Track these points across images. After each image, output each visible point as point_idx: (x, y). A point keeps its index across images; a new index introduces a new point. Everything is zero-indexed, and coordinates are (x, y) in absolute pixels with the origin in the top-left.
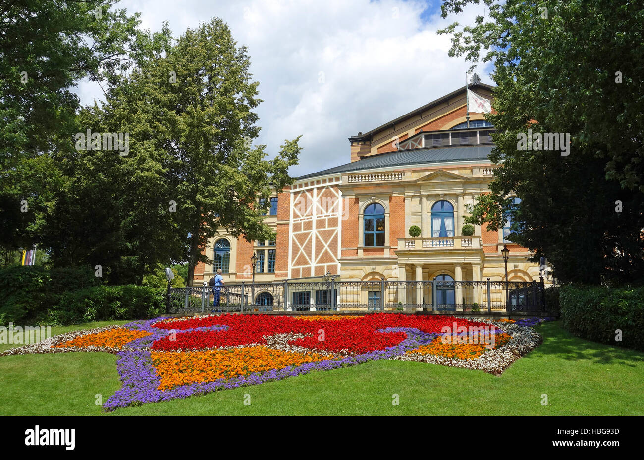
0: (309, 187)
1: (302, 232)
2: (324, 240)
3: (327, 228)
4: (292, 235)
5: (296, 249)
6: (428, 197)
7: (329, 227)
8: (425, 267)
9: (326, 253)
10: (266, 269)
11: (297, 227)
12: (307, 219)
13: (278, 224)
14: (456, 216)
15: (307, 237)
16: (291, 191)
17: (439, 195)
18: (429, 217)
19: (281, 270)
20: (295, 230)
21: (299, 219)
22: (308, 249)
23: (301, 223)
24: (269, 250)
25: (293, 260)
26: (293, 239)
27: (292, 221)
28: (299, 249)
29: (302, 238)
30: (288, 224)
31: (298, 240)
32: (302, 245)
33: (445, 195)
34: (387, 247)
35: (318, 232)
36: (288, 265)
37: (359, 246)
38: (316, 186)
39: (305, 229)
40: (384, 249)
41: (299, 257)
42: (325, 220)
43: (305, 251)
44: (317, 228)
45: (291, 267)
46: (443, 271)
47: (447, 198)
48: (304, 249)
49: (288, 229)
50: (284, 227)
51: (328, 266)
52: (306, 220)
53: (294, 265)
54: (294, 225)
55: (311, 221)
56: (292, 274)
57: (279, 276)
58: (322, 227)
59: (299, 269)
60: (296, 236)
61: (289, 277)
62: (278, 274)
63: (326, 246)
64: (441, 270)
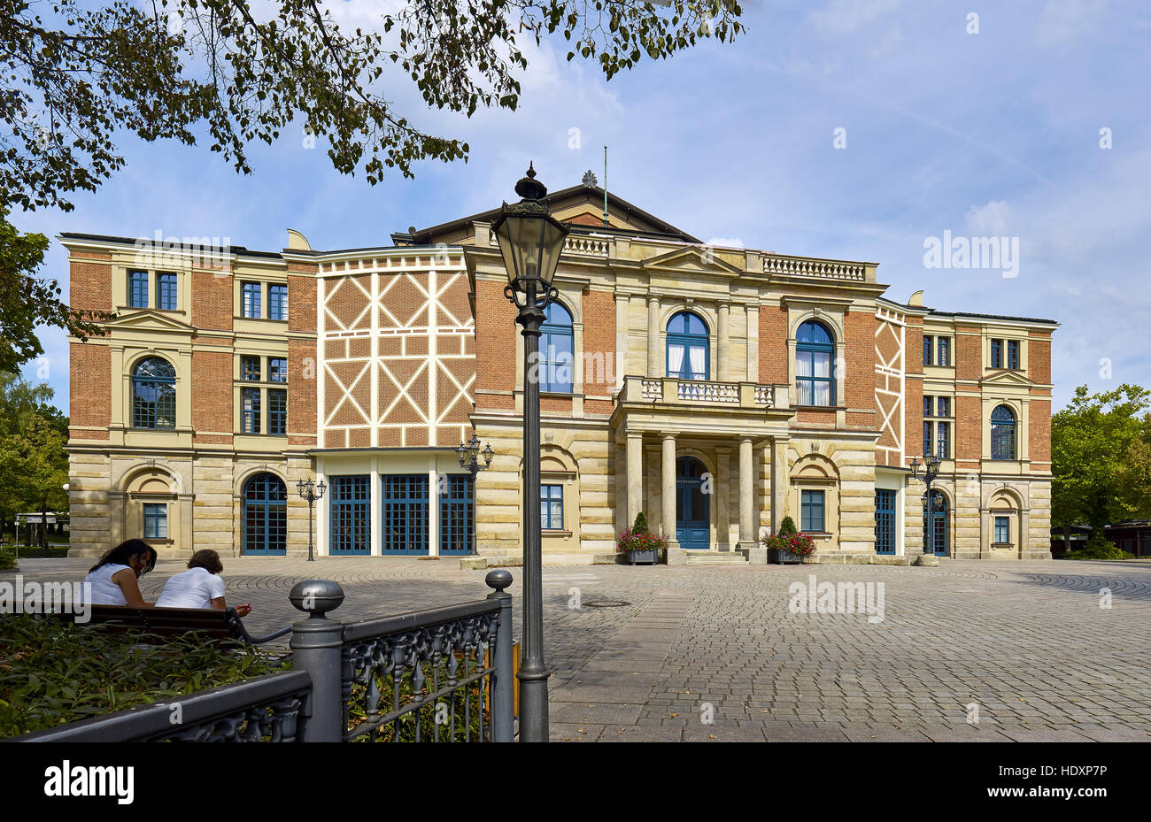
0: (362, 269)
1: (348, 359)
2: (399, 379)
3: (404, 356)
4: (323, 363)
5: (333, 394)
6: (664, 299)
7: (407, 353)
9: (404, 403)
10: (264, 429)
11: (334, 349)
12: (358, 334)
13: (291, 338)
14: (713, 345)
15: (360, 371)
16: (318, 275)
17: (682, 300)
18: (663, 341)
19: (302, 432)
20: (329, 355)
21: (340, 332)
22: (362, 393)
23: (343, 342)
24: (270, 390)
25: (327, 414)
26: (326, 372)
27: (322, 335)
28: (341, 393)
29: (347, 372)
30: (315, 340)
31: (338, 374)
32: (347, 384)
33: (697, 301)
34: (578, 396)
35: (385, 361)
36: (316, 422)
37: (517, 388)
38: (377, 268)
39: (352, 355)
40: (571, 399)
41: (342, 408)
42: (399, 339)
43: (356, 397)
44: (381, 353)
45: (323, 425)
46: (688, 450)
48: (353, 393)
49: (314, 351)
50: (305, 346)
51: (409, 430)
52: (355, 337)
53: (332, 423)
54: (328, 344)
55: (369, 340)
56: (326, 441)
57: (296, 443)
58: (392, 353)
59: (343, 432)
60: (333, 366)
61: (321, 445)
62: (296, 439)
63: (403, 391)
64: (685, 448)
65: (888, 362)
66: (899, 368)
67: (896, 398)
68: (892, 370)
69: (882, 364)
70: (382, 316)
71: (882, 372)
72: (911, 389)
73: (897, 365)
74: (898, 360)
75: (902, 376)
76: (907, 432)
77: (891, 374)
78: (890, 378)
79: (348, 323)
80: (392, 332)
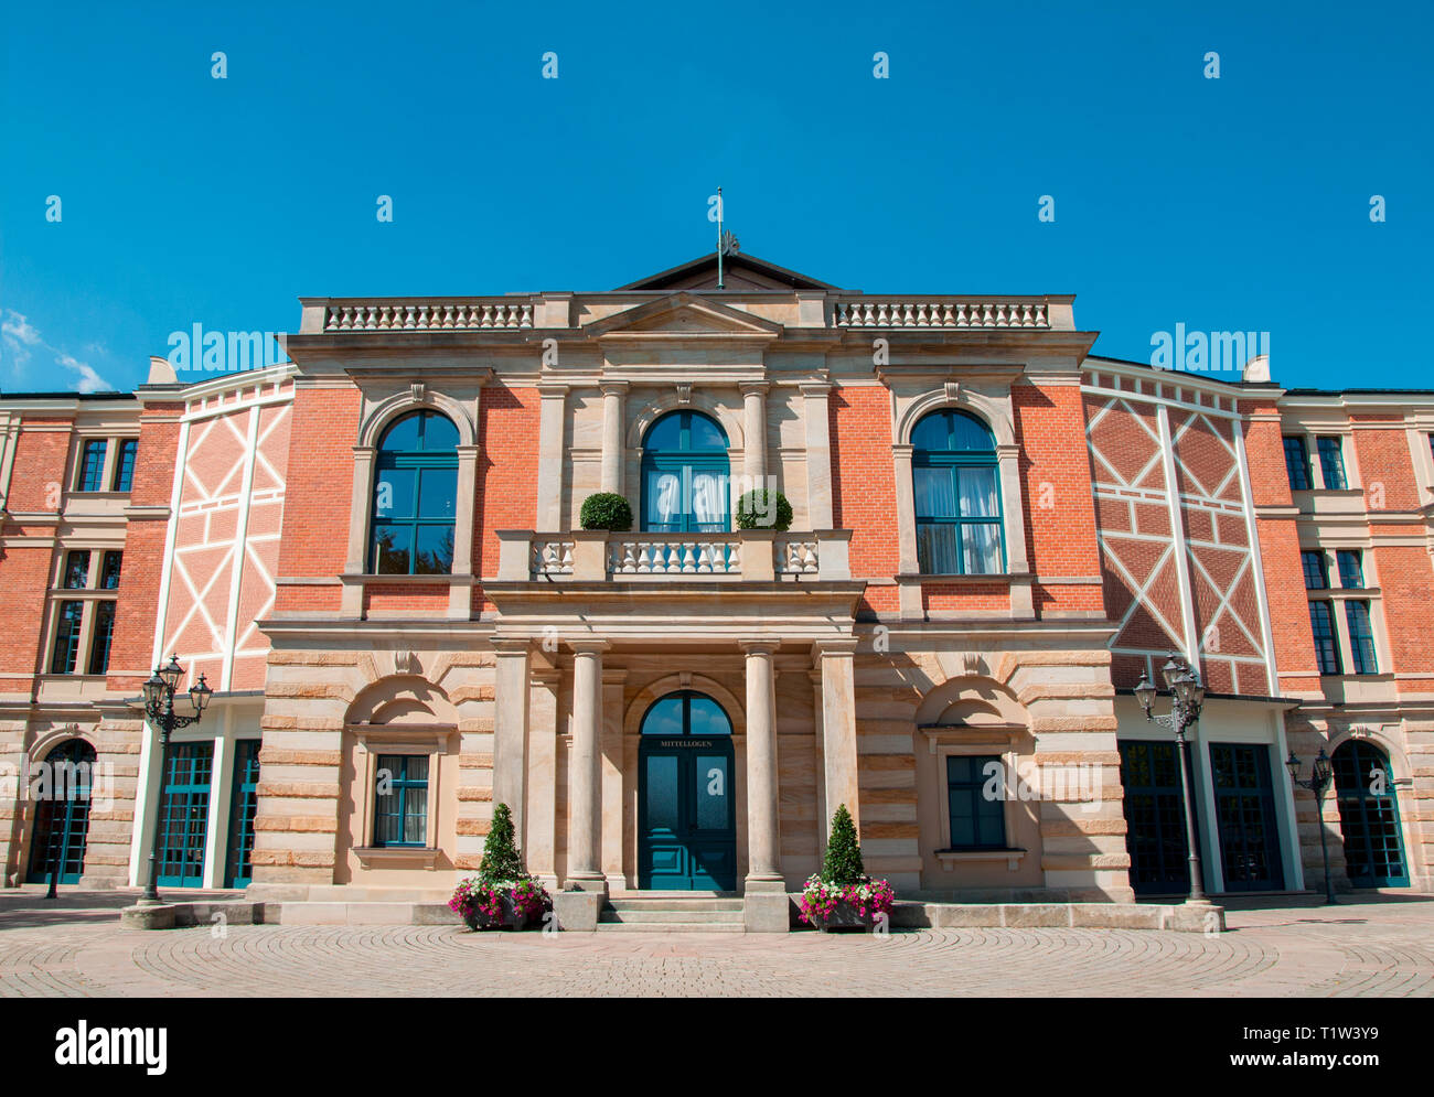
0: (239, 402)
1: (206, 545)
4: (171, 554)
8: (613, 657)
10: (81, 665)
11: (192, 531)
12: (224, 503)
13: (133, 519)
15: (218, 563)
16: (183, 418)
17: (671, 388)
19: (129, 668)
20: (182, 540)
21: (199, 503)
22: (217, 603)
23: (202, 518)
24: (96, 603)
25: (166, 637)
26: (173, 568)
27: (176, 510)
28: (190, 601)
29: (202, 567)
30: (166, 518)
31: (189, 570)
32: (200, 586)
33: (698, 389)
34: (461, 580)
35: (256, 546)
37: (348, 571)
38: (259, 398)
39: (213, 538)
41: (188, 627)
42: (279, 506)
43: (209, 608)
44: (249, 531)
46: (685, 678)
47: (704, 403)
48: (205, 600)
49: (162, 536)
50: (149, 529)
52: (220, 508)
53: (172, 652)
54: (183, 523)
55: (235, 513)
57: (118, 688)
60: (186, 558)
62: (119, 680)
64: (677, 674)
65: (1211, 487)
66: (1239, 498)
67: (1241, 556)
68: (1223, 502)
69: (1199, 493)
70: (257, 470)
71: (1201, 507)
72: (1271, 538)
73: (1233, 493)
74: (1235, 484)
75: (1248, 512)
76: (1273, 622)
77: (1223, 511)
78: (1221, 518)
79: (211, 486)
80: (270, 496)
